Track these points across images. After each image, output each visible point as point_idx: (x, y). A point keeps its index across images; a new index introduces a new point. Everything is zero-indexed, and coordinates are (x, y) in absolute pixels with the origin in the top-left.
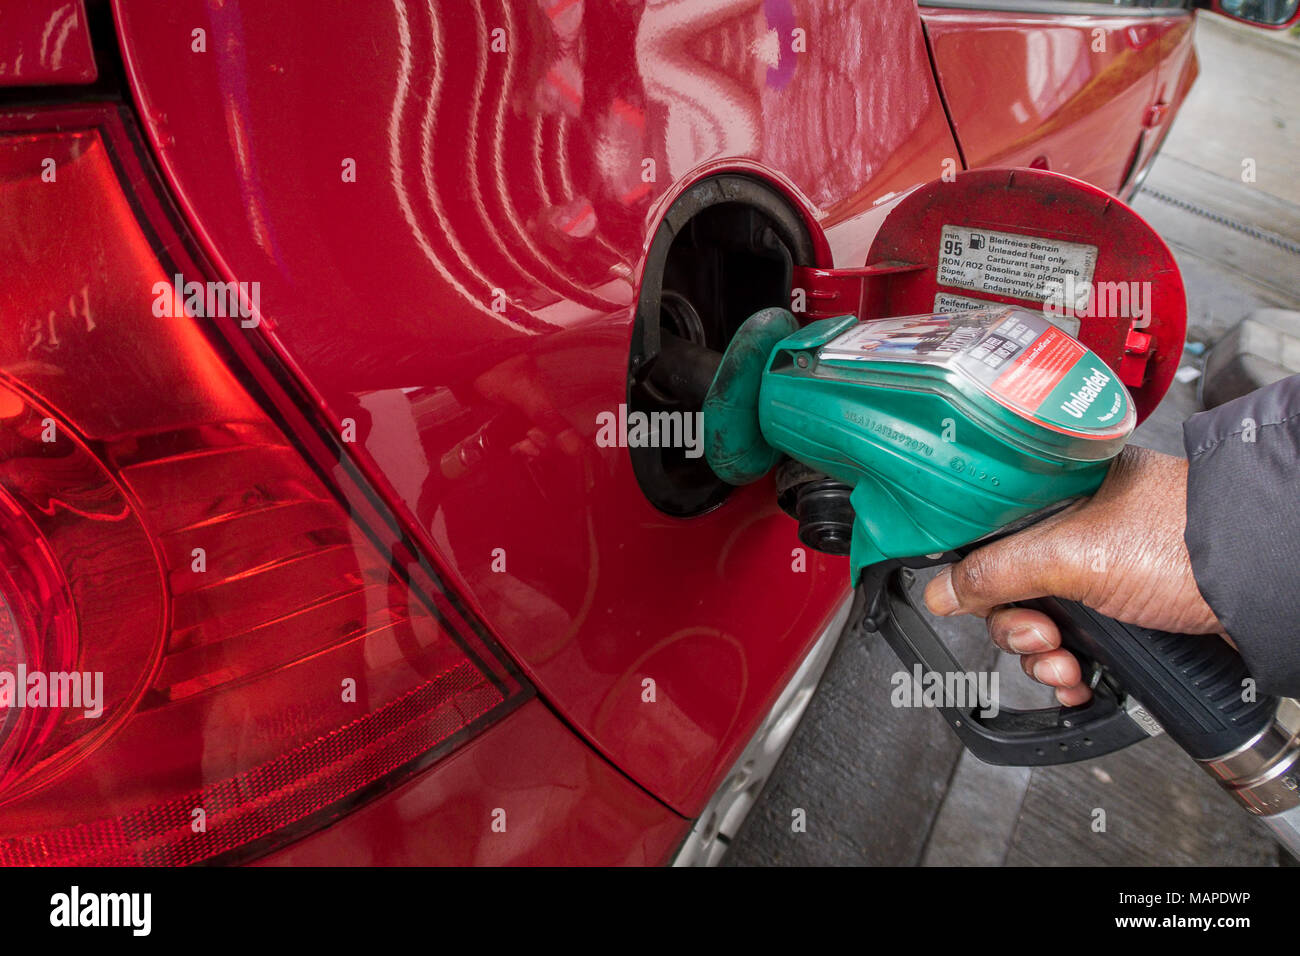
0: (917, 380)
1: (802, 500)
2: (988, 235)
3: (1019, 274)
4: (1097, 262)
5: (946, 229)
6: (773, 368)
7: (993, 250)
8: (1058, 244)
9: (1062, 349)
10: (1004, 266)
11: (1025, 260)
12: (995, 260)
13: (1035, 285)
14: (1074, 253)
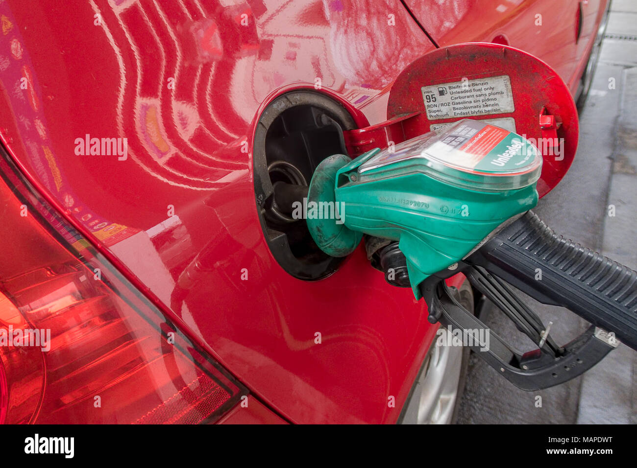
0: (409, 168)
1: (383, 259)
2: (447, 86)
3: (471, 102)
4: (511, 83)
5: (424, 89)
6: (339, 186)
7: (452, 93)
8: (486, 80)
9: (494, 135)
10: (462, 100)
11: (472, 94)
12: (456, 98)
13: (482, 106)
14: (497, 83)
